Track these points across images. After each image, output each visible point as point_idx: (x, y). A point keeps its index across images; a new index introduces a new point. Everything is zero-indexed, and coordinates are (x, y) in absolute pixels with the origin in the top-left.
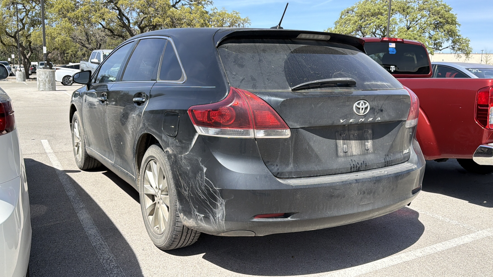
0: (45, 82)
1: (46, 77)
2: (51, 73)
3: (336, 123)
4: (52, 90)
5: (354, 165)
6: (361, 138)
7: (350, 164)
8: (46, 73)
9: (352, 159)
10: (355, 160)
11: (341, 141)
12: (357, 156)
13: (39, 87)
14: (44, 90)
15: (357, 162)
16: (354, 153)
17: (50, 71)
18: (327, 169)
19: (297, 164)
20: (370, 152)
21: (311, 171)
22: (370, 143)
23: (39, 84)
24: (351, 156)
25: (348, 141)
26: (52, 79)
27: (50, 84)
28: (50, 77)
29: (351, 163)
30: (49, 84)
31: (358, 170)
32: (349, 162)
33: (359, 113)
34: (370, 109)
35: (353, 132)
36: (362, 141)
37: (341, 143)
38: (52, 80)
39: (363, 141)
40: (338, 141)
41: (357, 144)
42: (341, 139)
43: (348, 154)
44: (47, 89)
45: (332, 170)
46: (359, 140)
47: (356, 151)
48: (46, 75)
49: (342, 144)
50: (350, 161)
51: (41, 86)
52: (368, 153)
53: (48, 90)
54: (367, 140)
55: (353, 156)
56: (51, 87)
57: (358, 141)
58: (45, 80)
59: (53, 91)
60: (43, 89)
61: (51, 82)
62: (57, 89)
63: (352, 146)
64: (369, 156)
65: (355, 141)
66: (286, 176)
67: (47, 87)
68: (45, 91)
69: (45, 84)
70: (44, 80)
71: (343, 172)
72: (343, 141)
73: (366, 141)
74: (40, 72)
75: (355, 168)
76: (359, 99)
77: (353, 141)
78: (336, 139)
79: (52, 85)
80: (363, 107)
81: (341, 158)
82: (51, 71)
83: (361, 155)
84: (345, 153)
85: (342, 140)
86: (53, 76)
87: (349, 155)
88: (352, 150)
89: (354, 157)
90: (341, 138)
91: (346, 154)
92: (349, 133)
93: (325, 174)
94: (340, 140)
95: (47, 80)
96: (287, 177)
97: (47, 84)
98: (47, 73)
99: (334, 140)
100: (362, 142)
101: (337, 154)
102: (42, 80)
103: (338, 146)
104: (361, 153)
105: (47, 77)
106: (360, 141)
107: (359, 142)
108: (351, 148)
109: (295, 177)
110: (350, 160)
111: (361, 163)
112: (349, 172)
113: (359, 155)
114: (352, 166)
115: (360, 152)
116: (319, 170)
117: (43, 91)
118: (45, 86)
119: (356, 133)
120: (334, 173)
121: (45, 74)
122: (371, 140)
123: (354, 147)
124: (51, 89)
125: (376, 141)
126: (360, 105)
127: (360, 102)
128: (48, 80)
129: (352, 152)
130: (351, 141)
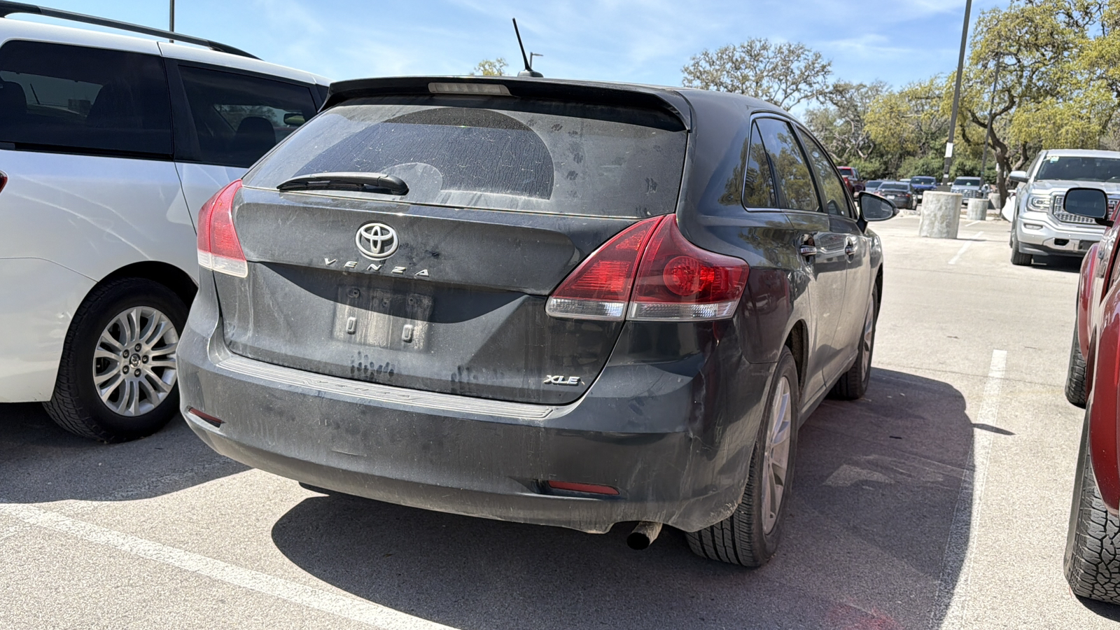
0: (933, 219)
1: (938, 207)
2: (951, 201)
3: (316, 264)
4: (945, 238)
5: (360, 364)
6: (399, 310)
7: (353, 362)
8: (939, 201)
9: (361, 350)
10: (367, 356)
11: (347, 307)
12: (376, 348)
13: (921, 229)
14: (928, 235)
15: (370, 361)
16: (371, 340)
17: (949, 196)
18: (301, 356)
19: (258, 332)
20: (416, 347)
21: (274, 353)
22: (421, 327)
23: (922, 223)
24: (360, 344)
25: (363, 311)
26: (952, 213)
27: (945, 223)
28: (946, 209)
29: (356, 360)
30: (942, 223)
31: (371, 380)
32: (352, 357)
33: (369, 250)
34: (399, 247)
35: (378, 294)
36: (398, 318)
37: (346, 310)
38: (950, 216)
39: (401, 320)
40: (339, 305)
41: (384, 323)
42: (348, 302)
43: (355, 337)
44: (936, 234)
45: (310, 361)
46: (389, 314)
47: (376, 336)
48: (939, 204)
49: (346, 313)
50: (356, 355)
51: (925, 228)
52: (406, 349)
53: (937, 236)
54: (412, 318)
55: (365, 344)
56: (945, 230)
57: (387, 316)
58: (935, 215)
59: (949, 238)
60: (928, 233)
61: (948, 221)
62: (958, 237)
63: (368, 324)
64: (408, 355)
65: (378, 314)
66: (239, 350)
67: (936, 230)
68: (930, 237)
69: (932, 223)
70: (932, 215)
71: (334, 374)
72: (352, 308)
73: (409, 320)
74: (929, 196)
75: (362, 371)
76: (368, 220)
77: (375, 314)
78: (336, 300)
79: (947, 226)
80: (376, 239)
81: (339, 344)
82: (953, 196)
83: (387, 348)
84: (349, 335)
85: (350, 305)
86: (954, 206)
87: (358, 340)
88: (367, 331)
89: (367, 347)
90: (347, 300)
91: (351, 338)
92: (369, 295)
93: (298, 367)
94: (345, 304)
95: (939, 214)
96: (241, 353)
97: (936, 223)
98: (943, 200)
99: (332, 302)
100: (398, 321)
101: (331, 332)
102: (929, 215)
103: (338, 315)
104: (387, 344)
105: (941, 208)
106: (391, 316)
107: (389, 319)
108: (367, 328)
109: (250, 356)
110: (357, 351)
111: (381, 366)
112: (349, 377)
113: (383, 348)
114: (356, 365)
115: (387, 341)
116: (286, 355)
117: (926, 237)
118: (933, 228)
119: (387, 298)
120: (315, 370)
121: (936, 202)
122: (425, 323)
123: (373, 327)
124: (945, 235)
125: (441, 327)
126: (370, 233)
127: (373, 227)
128: (941, 214)
129: (366, 336)
130: (370, 312)
